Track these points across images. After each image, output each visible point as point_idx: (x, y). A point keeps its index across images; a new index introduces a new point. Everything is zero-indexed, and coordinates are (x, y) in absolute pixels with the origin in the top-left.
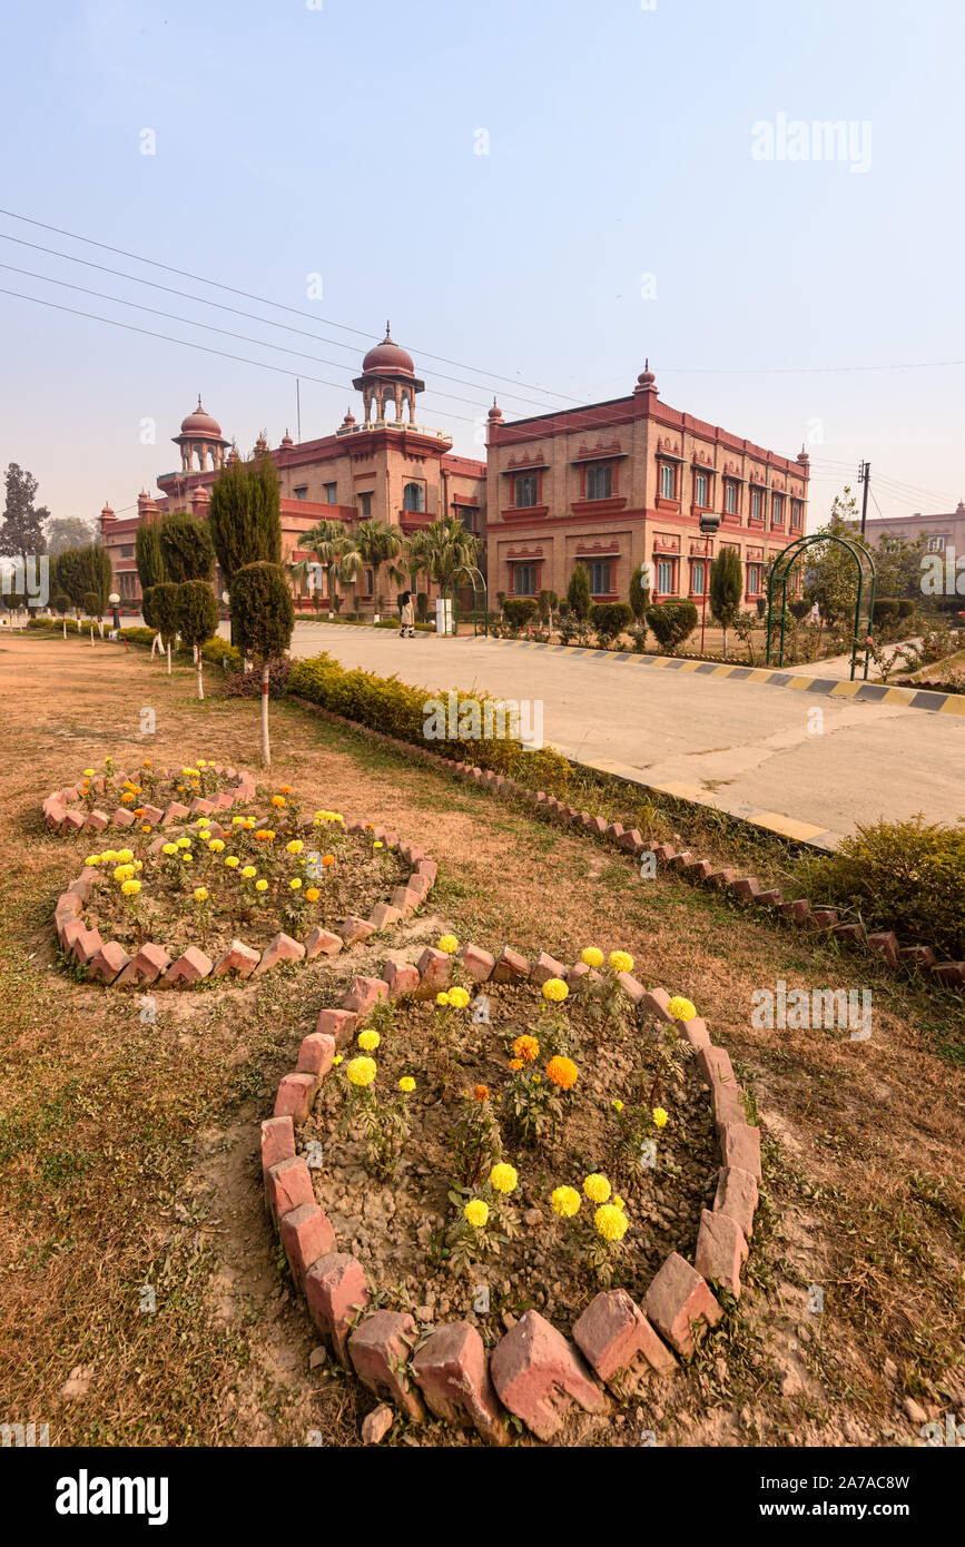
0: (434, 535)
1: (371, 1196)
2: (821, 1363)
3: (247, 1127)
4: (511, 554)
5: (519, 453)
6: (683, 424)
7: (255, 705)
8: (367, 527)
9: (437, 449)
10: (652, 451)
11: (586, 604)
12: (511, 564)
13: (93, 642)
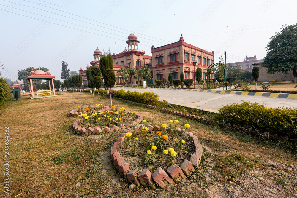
0: (142, 69)
1: (131, 158)
2: (213, 177)
3: (108, 152)
4: (157, 73)
5: (158, 53)
6: (189, 46)
7: (109, 99)
8: (130, 69)
9: (142, 54)
10: (183, 52)
11: (172, 80)
12: (157, 75)
13: (79, 93)
